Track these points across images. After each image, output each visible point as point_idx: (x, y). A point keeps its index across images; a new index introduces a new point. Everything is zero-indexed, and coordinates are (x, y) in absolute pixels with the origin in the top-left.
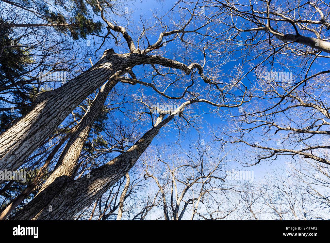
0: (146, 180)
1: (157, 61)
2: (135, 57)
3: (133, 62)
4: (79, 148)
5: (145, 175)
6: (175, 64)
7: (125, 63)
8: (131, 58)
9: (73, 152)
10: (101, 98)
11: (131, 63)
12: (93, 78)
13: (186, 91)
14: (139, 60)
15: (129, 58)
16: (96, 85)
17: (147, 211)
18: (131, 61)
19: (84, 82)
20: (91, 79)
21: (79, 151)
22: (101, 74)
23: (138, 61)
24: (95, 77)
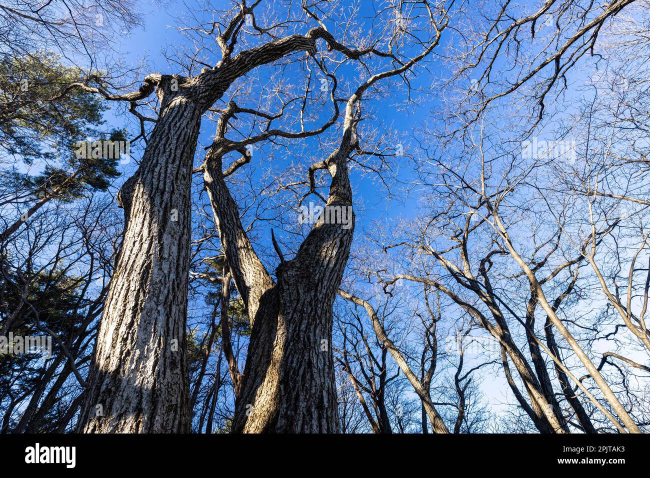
0: (391, 296)
1: (247, 60)
2: (208, 77)
3: (214, 87)
4: (253, 260)
5: (384, 289)
6: (280, 45)
7: (203, 92)
8: (206, 82)
9: (249, 267)
10: (218, 187)
11: (212, 89)
12: (175, 121)
13: (335, 101)
14: (219, 78)
15: (201, 82)
16: (189, 131)
17: (433, 335)
18: (210, 86)
19: (166, 132)
20: (173, 124)
21: (256, 261)
22: (181, 112)
23: (219, 81)
24: (177, 119)
